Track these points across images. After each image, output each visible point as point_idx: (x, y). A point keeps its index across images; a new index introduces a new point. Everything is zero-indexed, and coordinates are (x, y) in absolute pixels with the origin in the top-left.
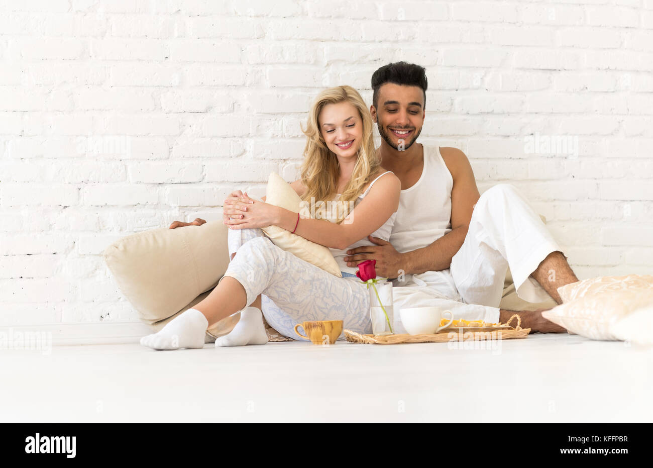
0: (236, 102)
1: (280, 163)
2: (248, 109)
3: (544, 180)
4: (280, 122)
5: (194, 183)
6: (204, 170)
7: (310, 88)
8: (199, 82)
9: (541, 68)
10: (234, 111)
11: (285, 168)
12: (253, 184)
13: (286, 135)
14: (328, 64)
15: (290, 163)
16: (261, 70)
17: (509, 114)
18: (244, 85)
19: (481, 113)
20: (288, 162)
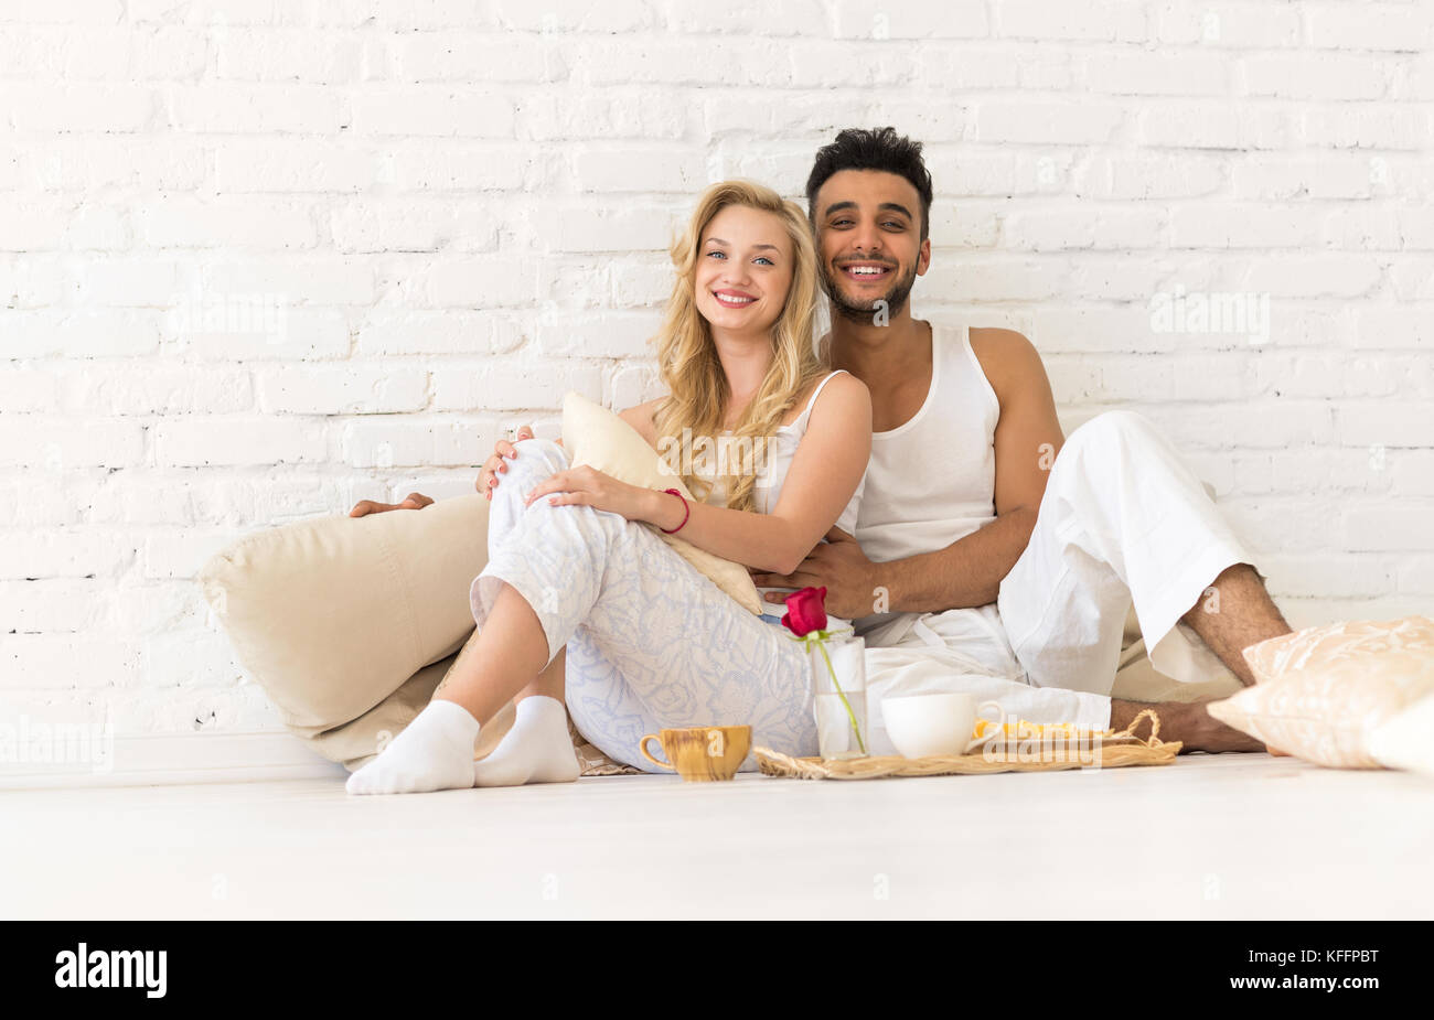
0: (502, 228)
1: (606, 366)
2: (531, 244)
3: (1211, 403)
4: (605, 272)
5: (409, 413)
6: (432, 382)
7: (674, 193)
8: (419, 183)
9: (1203, 145)
10: (498, 248)
11: (616, 377)
12: (544, 414)
13: (618, 302)
14: (713, 139)
15: (628, 367)
16: (561, 155)
17: (1129, 251)
18: (521, 188)
19: (1066, 249)
20: (622, 363)
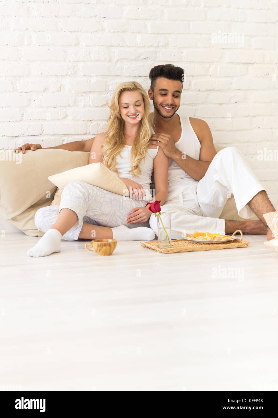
0: (62, 85)
1: (88, 122)
2: (69, 90)
3: (242, 130)
4: (88, 98)
5: (37, 135)
6: (43, 127)
7: (106, 76)
8: (40, 73)
9: (242, 62)
10: (60, 91)
11: (91, 125)
12: (72, 135)
13: (92, 105)
14: (117, 61)
15: (94, 123)
16: (77, 66)
17: (223, 90)
18: (67, 75)
19: (207, 90)
20: (93, 122)
